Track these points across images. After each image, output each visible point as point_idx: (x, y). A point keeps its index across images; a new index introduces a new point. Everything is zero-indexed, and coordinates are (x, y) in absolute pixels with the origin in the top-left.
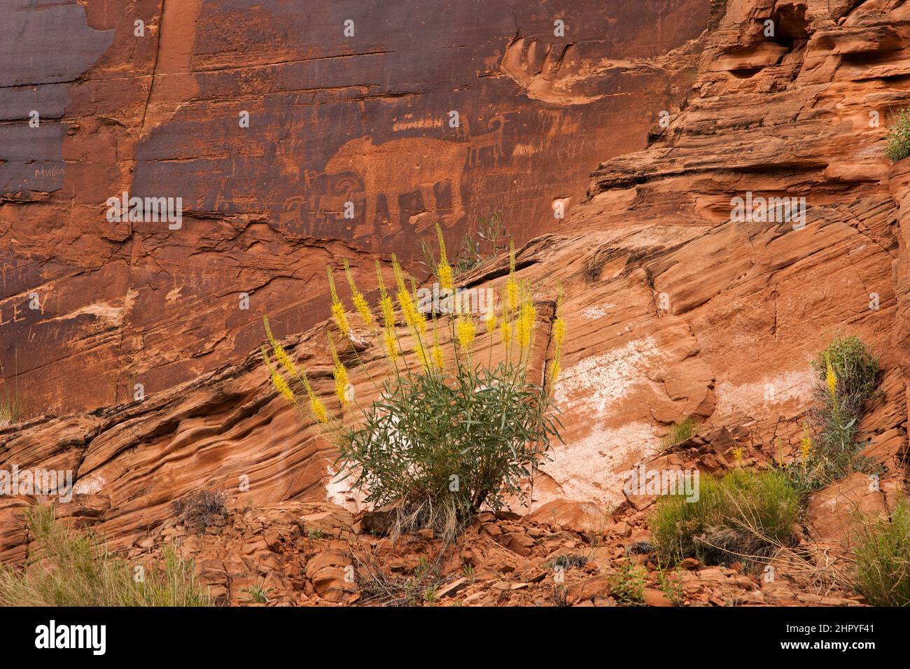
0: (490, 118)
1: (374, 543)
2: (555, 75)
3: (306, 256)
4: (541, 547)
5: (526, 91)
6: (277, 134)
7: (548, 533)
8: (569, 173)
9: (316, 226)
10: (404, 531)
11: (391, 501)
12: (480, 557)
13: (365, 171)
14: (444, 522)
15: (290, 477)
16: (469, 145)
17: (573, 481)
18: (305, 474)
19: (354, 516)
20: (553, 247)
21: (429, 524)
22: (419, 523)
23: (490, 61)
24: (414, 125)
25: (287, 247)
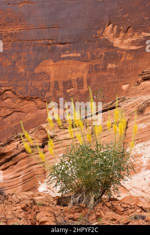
0: (99, 53)
1: (62, 208)
2: (124, 38)
3: (26, 104)
4: (127, 212)
5: (113, 44)
6: (16, 57)
7: (129, 206)
8: (129, 75)
9: (31, 92)
10: (74, 204)
11: (68, 193)
12: (103, 215)
13: (50, 72)
14: (89, 201)
15: (24, 185)
16: (90, 63)
17: (134, 189)
18: (30, 184)
19: (54, 198)
20: (125, 101)
21: (84, 202)
22: (79, 201)
23: (99, 32)
24: (69, 55)
25: (19, 100)
